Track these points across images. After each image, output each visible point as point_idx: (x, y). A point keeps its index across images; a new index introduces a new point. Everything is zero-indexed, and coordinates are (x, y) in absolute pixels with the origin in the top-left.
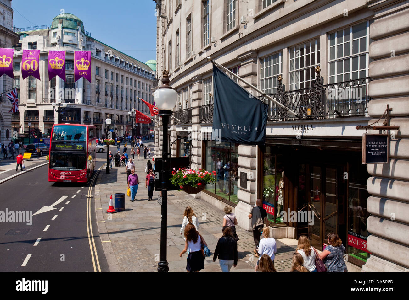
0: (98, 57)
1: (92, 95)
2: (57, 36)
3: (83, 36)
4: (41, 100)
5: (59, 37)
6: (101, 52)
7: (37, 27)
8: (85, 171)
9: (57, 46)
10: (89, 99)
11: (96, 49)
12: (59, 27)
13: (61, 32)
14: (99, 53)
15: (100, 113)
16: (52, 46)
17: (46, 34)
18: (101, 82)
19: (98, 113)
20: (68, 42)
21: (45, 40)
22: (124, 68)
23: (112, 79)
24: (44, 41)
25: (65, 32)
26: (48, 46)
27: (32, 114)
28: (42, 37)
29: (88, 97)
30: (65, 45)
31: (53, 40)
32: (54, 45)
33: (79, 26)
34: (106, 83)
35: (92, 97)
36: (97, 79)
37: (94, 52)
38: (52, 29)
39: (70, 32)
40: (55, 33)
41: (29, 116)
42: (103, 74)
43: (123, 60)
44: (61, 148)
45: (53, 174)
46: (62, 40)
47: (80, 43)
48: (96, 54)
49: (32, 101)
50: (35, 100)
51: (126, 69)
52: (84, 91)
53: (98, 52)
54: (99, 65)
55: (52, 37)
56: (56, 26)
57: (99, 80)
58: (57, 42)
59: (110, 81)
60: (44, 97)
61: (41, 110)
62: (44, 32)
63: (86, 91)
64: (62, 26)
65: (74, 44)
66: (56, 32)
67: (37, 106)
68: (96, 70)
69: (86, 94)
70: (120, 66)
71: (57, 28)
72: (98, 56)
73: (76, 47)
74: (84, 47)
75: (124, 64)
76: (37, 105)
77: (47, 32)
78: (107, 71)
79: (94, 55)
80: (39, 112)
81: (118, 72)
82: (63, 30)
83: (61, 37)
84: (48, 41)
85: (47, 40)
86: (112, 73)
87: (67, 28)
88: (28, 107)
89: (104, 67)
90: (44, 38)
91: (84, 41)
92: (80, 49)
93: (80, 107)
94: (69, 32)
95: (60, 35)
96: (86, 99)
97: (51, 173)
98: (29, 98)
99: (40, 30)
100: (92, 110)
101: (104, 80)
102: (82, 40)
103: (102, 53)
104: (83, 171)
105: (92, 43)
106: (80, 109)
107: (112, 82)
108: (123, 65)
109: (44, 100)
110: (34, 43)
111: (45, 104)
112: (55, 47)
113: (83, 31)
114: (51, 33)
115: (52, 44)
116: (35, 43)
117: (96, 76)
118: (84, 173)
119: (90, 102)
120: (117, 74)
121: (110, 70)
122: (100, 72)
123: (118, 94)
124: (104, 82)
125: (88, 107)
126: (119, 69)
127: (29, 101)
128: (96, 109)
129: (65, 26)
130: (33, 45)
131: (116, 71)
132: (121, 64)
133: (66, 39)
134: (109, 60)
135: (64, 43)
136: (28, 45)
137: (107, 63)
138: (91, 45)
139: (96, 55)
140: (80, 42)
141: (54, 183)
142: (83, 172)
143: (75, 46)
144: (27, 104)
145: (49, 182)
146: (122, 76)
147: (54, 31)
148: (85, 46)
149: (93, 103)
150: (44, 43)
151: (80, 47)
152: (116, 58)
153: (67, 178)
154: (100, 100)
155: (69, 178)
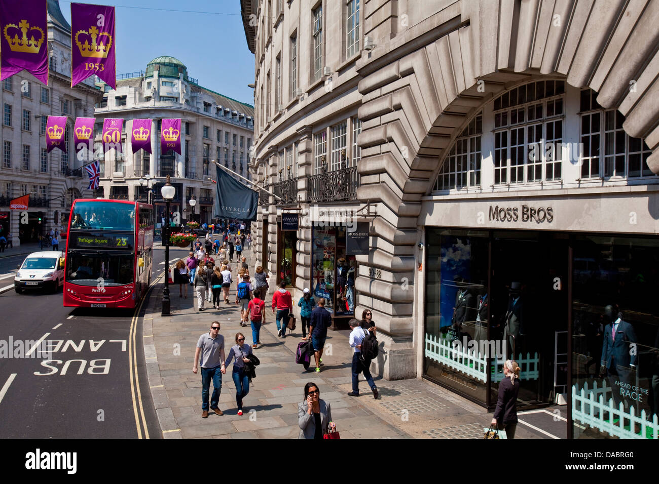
0: (207, 114)
1: (198, 165)
2: (152, 88)
3: (186, 86)
4: (131, 174)
5: (155, 88)
6: (210, 105)
7: (127, 75)
8: (131, 287)
9: (152, 100)
10: (194, 170)
11: (204, 102)
12: (154, 76)
13: (157, 82)
14: (209, 107)
15: (209, 189)
16: (145, 101)
17: (138, 85)
18: (210, 146)
19: (207, 189)
20: (166, 95)
21: (137, 92)
22: (245, 126)
23: (227, 142)
24: (135, 94)
25: (163, 82)
26: (140, 100)
27: (120, 191)
28: (132, 89)
29: (192, 168)
30: (162, 98)
31: (148, 93)
32: (148, 99)
33: (180, 72)
34: (218, 148)
35: (198, 168)
36: (205, 144)
37: (202, 106)
38: (146, 78)
39: (169, 81)
40: (149, 84)
41: (115, 193)
42: (213, 135)
43: (243, 115)
44: (86, 243)
45: (72, 292)
46: (159, 92)
47: (182, 96)
48: (204, 108)
49: (120, 174)
50: (124, 173)
51: (247, 127)
52: (187, 160)
53: (207, 105)
54: (208, 124)
55: (146, 88)
56: (151, 74)
57: (208, 145)
58: (151, 95)
59: (224, 144)
60: (134, 170)
61: (131, 185)
62: (137, 81)
63: (190, 160)
64: (159, 73)
65: (174, 98)
66: (151, 82)
67: (127, 181)
68: (204, 130)
69: (189, 165)
70: (238, 124)
71: (152, 76)
72: (207, 111)
73: (177, 101)
74: (187, 101)
75: (245, 120)
76: (126, 179)
77: (139, 81)
78: (219, 131)
79: (202, 111)
80: (128, 189)
81: (236, 132)
82: (160, 79)
83: (156, 89)
84: (141, 94)
85: (139, 93)
86: (227, 133)
87: (165, 77)
88: (115, 182)
89: (215, 125)
90: (136, 91)
91: (187, 92)
92: (182, 104)
93: (181, 182)
94: (167, 82)
95: (156, 86)
96: (189, 170)
97: (69, 290)
98: (116, 171)
99: (130, 79)
100: (197, 186)
101: (215, 145)
102: (185, 91)
103: (212, 108)
104: (128, 287)
105: (198, 95)
106: (182, 184)
107: (228, 147)
108: (243, 121)
109: (134, 173)
110: (123, 96)
111: (136, 178)
112: (149, 102)
113: (186, 79)
114: (145, 83)
115: (145, 97)
116: (125, 97)
117: (203, 139)
118: (129, 291)
119: (195, 174)
120: (235, 136)
121: (224, 130)
122: (209, 133)
123: (236, 163)
124: (215, 147)
125: (192, 182)
126: (236, 128)
127: (117, 174)
128: (204, 185)
129: (162, 73)
130: (122, 100)
131: (233, 131)
132: (240, 120)
133: (164, 91)
134: (222, 116)
135: (161, 97)
136: (115, 100)
137: (220, 120)
138: (196, 97)
139: (204, 111)
140: (182, 94)
141: (74, 308)
142: (127, 290)
143: (175, 99)
144: (113, 179)
145: (65, 306)
146: (242, 137)
147: (149, 80)
148: (189, 99)
149: (199, 176)
150: (135, 97)
151: (182, 101)
152: (234, 112)
153: (97, 299)
154: (209, 172)
155: (102, 300)
